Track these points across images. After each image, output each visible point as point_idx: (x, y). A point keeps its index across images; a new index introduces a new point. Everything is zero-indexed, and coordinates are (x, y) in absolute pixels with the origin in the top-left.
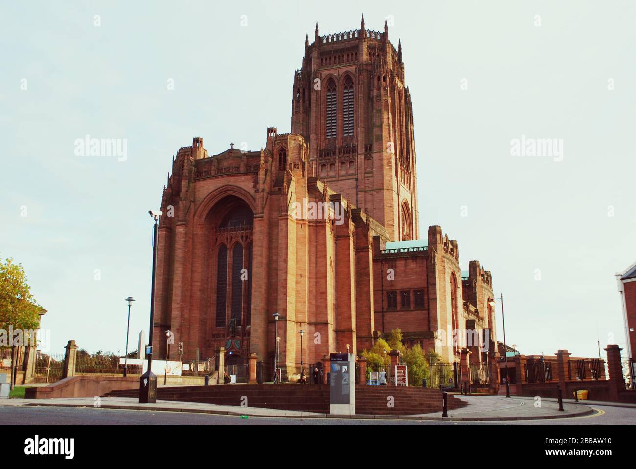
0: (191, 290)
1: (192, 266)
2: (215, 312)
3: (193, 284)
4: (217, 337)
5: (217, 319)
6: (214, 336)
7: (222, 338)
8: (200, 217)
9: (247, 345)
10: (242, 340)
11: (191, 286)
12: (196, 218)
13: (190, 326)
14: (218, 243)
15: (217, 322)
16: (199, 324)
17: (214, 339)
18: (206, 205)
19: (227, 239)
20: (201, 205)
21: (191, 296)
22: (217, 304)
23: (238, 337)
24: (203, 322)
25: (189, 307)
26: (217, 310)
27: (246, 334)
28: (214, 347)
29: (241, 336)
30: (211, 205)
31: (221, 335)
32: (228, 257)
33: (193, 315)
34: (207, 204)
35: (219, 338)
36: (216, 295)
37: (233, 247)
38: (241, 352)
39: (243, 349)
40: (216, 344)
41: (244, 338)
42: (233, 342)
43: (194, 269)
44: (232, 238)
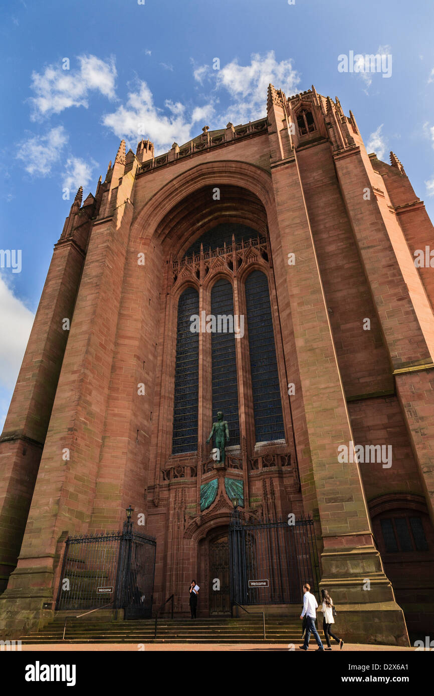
0: (116, 353)
1: (121, 307)
2: (171, 417)
3: (121, 341)
4: (176, 476)
5: (175, 434)
6: (167, 474)
7: (188, 479)
8: (144, 227)
9: (265, 494)
10: (249, 477)
11: (116, 344)
12: (136, 225)
13: (103, 438)
14: (179, 281)
15: (175, 442)
16: (130, 437)
17: (167, 482)
18: (157, 207)
19: (198, 273)
20: (148, 206)
21: (114, 368)
22: (176, 398)
23: (236, 471)
24: (141, 437)
25: (106, 391)
26: (176, 412)
27: (256, 462)
28: (167, 506)
29: (245, 466)
30: (168, 206)
31: (188, 471)
32: (201, 300)
33: (116, 411)
34: (160, 204)
35: (181, 480)
36: (173, 380)
37: (211, 284)
38: (247, 516)
39: (254, 505)
40: (172, 495)
41: (253, 473)
42: (222, 487)
43: (125, 313)
44: (207, 270)
